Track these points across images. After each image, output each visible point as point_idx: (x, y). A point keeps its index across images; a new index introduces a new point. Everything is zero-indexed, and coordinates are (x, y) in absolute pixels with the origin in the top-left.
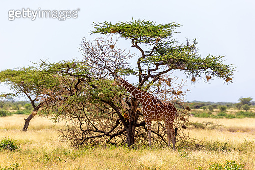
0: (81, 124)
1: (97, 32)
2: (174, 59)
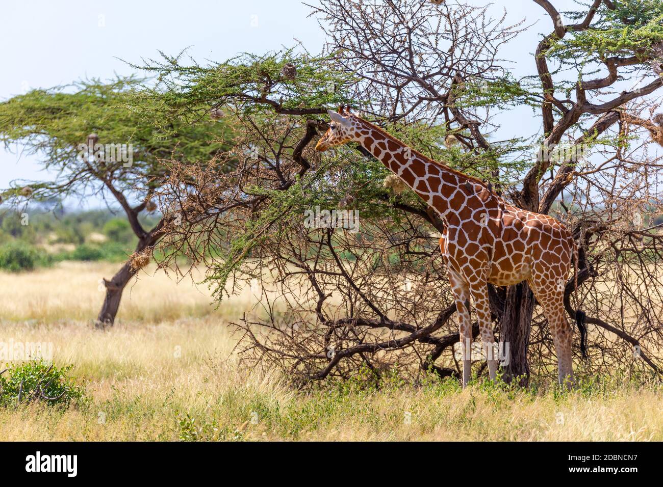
0: (323, 297)
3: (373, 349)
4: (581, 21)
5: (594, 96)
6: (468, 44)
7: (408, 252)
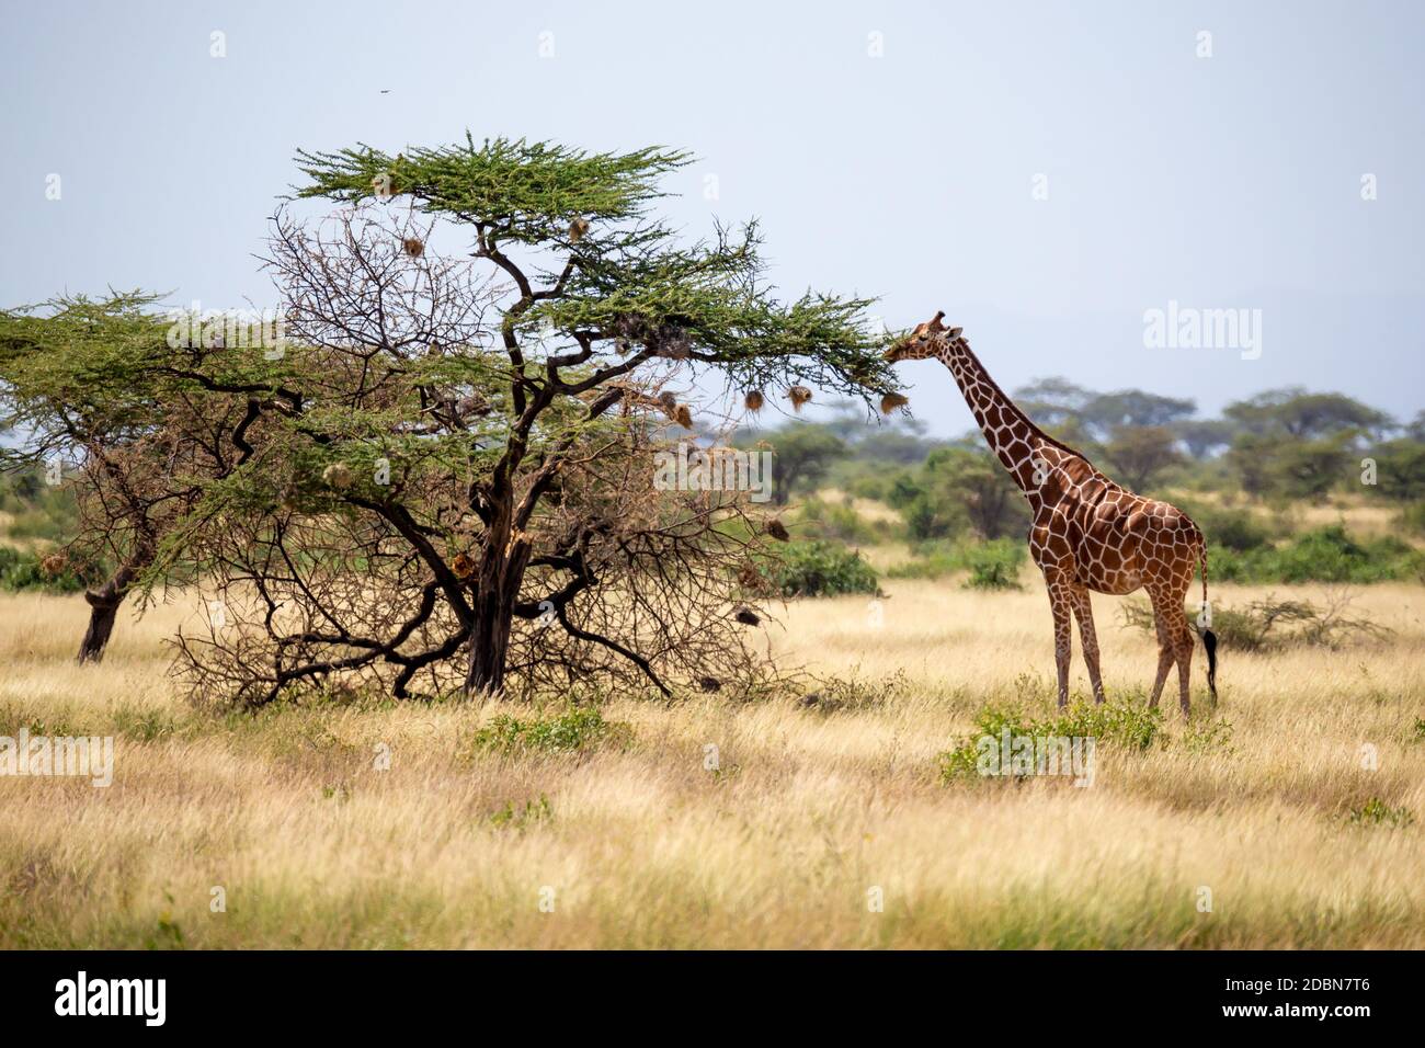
0: (273, 608)
1: (313, 192)
2: (641, 316)
3: (325, 669)
4: (552, 288)
5: (568, 375)
6: (450, 305)
7: (377, 554)
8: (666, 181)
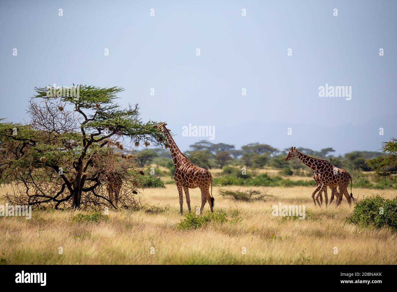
0: (28, 189)
1: (39, 96)
2: (112, 125)
3: (40, 203)
4: (92, 118)
5: (95, 138)
6: (69, 122)
7: (52, 177)
8: (118, 94)
